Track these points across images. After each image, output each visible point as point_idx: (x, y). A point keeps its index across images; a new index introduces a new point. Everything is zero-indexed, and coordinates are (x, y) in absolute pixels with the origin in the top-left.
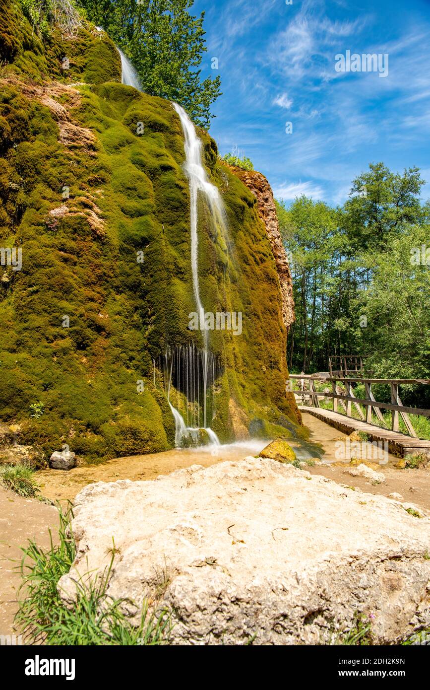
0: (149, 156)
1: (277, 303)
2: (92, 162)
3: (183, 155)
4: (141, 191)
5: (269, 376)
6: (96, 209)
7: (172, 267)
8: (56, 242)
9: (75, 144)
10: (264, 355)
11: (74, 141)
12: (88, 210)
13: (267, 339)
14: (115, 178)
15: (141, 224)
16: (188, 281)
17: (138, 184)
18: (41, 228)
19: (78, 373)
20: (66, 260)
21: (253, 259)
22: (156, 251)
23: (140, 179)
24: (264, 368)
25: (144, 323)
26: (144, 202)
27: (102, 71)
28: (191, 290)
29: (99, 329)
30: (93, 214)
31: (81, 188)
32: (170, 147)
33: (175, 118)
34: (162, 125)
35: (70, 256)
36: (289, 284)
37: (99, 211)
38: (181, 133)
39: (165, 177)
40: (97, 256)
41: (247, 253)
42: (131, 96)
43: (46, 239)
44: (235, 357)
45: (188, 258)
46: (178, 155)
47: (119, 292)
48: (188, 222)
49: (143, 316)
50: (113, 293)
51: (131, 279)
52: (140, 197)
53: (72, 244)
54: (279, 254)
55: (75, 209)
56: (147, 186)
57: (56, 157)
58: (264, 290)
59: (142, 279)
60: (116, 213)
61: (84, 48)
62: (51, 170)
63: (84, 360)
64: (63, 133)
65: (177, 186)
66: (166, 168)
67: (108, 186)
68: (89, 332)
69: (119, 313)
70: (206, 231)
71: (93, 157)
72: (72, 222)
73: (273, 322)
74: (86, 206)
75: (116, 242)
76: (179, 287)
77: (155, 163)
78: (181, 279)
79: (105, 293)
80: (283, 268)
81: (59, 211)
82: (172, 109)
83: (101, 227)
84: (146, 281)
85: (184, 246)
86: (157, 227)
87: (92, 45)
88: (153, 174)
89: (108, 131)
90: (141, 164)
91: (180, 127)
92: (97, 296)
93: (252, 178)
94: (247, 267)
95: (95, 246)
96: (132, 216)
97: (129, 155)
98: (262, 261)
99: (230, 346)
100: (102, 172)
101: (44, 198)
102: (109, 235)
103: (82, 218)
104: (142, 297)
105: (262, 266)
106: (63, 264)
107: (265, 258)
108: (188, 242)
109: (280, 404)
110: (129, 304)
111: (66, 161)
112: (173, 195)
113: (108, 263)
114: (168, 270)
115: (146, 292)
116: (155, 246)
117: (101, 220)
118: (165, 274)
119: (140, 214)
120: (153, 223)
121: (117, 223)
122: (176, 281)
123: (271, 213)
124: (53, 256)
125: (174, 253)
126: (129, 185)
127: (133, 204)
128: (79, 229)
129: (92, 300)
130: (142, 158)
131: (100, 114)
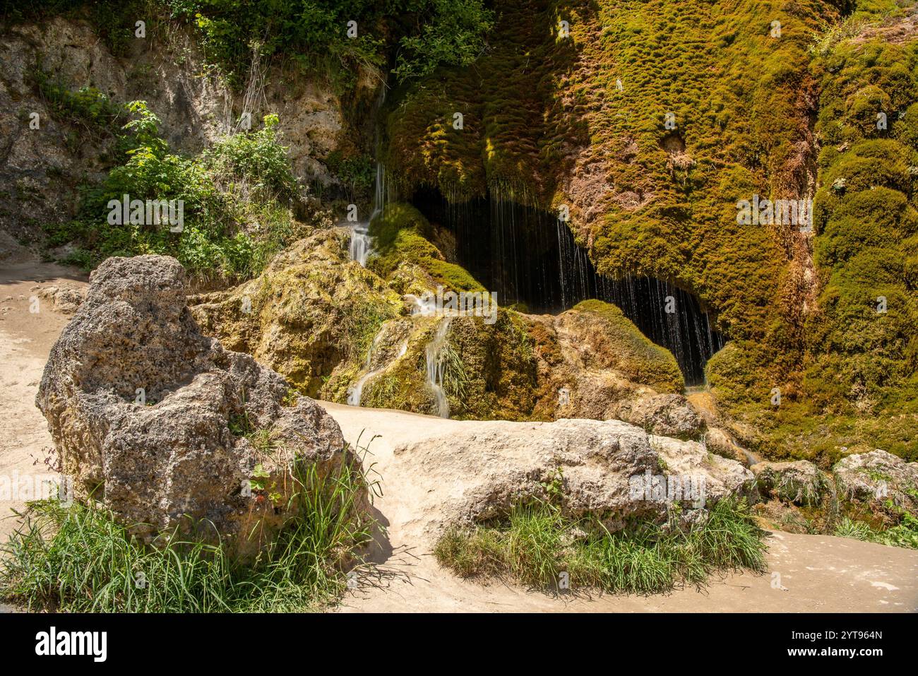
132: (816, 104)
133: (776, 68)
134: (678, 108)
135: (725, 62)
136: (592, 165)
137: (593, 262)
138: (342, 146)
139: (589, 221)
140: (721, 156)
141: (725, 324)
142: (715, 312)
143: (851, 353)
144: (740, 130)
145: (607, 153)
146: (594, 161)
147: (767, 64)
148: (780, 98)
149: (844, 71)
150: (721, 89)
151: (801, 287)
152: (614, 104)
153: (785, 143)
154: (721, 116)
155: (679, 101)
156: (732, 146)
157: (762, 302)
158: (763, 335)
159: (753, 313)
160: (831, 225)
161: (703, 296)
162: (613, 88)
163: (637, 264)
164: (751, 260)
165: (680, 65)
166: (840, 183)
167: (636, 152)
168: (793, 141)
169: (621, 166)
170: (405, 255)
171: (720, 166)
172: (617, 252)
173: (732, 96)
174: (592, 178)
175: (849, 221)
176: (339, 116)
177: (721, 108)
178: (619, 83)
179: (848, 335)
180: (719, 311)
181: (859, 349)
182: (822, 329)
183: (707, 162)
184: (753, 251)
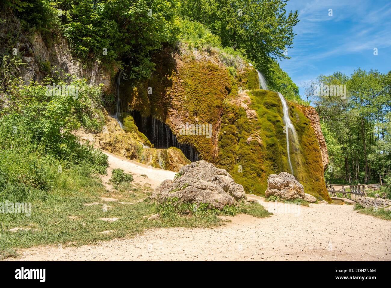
0: (272, 117)
1: (319, 158)
2: (257, 122)
3: (283, 114)
4: (271, 129)
5: (316, 184)
6: (259, 137)
7: (282, 152)
8: (250, 148)
9: (251, 117)
10: (314, 177)
11: (251, 116)
12: (257, 138)
13: (315, 171)
14: (263, 126)
15: (272, 140)
16: (286, 156)
17: (270, 127)
18: (245, 144)
19: (259, 183)
20: (253, 153)
21: (308, 144)
22: (277, 148)
23: (271, 125)
24: (314, 181)
25: (275, 169)
26: (272, 133)
27: (253, 81)
28: (287, 159)
29: (263, 171)
30: (259, 139)
31: (254, 131)
32: (278, 112)
33: (279, 100)
34: (275, 105)
35: (254, 151)
36: (325, 149)
37: (260, 138)
38: (282, 106)
39: (278, 124)
40: (260, 150)
41: (306, 143)
42: (264, 93)
43: (247, 147)
44: (303, 178)
45: (286, 149)
46: (281, 115)
47: (267, 160)
48: (285, 138)
49: (274, 167)
50: (266, 160)
51: (270, 156)
52: (271, 131)
53: (254, 148)
54: (320, 138)
55: (254, 138)
56: (273, 128)
57: (247, 122)
58: (313, 154)
59: (273, 156)
60: (265, 137)
61: (246, 75)
62: (246, 126)
63: (260, 179)
64: (248, 114)
65: (282, 127)
66: (278, 121)
67: (262, 129)
68: (260, 172)
69: (267, 166)
70: (292, 141)
71: (257, 121)
72: (254, 142)
73: (317, 165)
74: (256, 136)
75: (265, 146)
76: (284, 158)
77: (274, 119)
78: (285, 156)
79: (263, 160)
80: (322, 143)
81: (249, 139)
82: (278, 97)
83: (261, 142)
84: (274, 157)
85: (285, 146)
86: (277, 140)
87: (249, 73)
88: (274, 123)
89: (259, 110)
90: (270, 121)
91: (281, 103)
92: (261, 162)
93: (309, 111)
94: (306, 147)
95: (260, 148)
96: (269, 137)
97: (266, 118)
98: (312, 144)
99: (301, 174)
100: (259, 125)
101: (245, 135)
102: (263, 144)
103: (256, 140)
104: (273, 161)
105: (312, 146)
106: (252, 154)
107: (313, 143)
108: (286, 144)
109: (320, 193)
110: (270, 163)
111: (249, 123)
112: (281, 130)
113: (263, 152)
114: (280, 153)
115: (275, 160)
116: (276, 146)
117: (261, 140)
118: (280, 155)
119: (271, 136)
120: (275, 139)
121: (265, 140)
122: (283, 156)
123: (317, 123)
124: (250, 152)
125: (282, 148)
126: (268, 128)
127: (269, 134)
128: (256, 143)
129: (260, 163)
130: (270, 118)
131: (257, 104)
132: (222, 114)
133: (217, 104)
134: (197, 107)
135: (206, 98)
136: (178, 116)
137: (178, 139)
138: (108, 90)
139: (177, 130)
140: (204, 120)
141: (201, 156)
142: (199, 153)
143: (223, 165)
144: (208, 115)
145: (182, 114)
146: (179, 115)
147: (215, 102)
148: (216, 110)
149: (229, 109)
150: (205, 104)
151: (215, 151)
152: (184, 102)
153: (216, 121)
154: (205, 111)
155: (197, 105)
156: (206, 118)
157: (208, 153)
158: (207, 159)
159: (206, 155)
160: (222, 140)
161: (198, 150)
162: (184, 97)
163: (187, 142)
164: (207, 144)
165: (198, 96)
166: (225, 132)
167: (188, 115)
168: (218, 120)
169: (185, 118)
170: (133, 129)
171: (203, 122)
172: (183, 138)
173: (207, 107)
174: (178, 119)
175: (226, 140)
176: (110, 82)
177: (205, 109)
178: (185, 97)
179: (223, 162)
180: (200, 153)
181: (225, 165)
182: (218, 160)
183: (201, 121)
184: (207, 142)
